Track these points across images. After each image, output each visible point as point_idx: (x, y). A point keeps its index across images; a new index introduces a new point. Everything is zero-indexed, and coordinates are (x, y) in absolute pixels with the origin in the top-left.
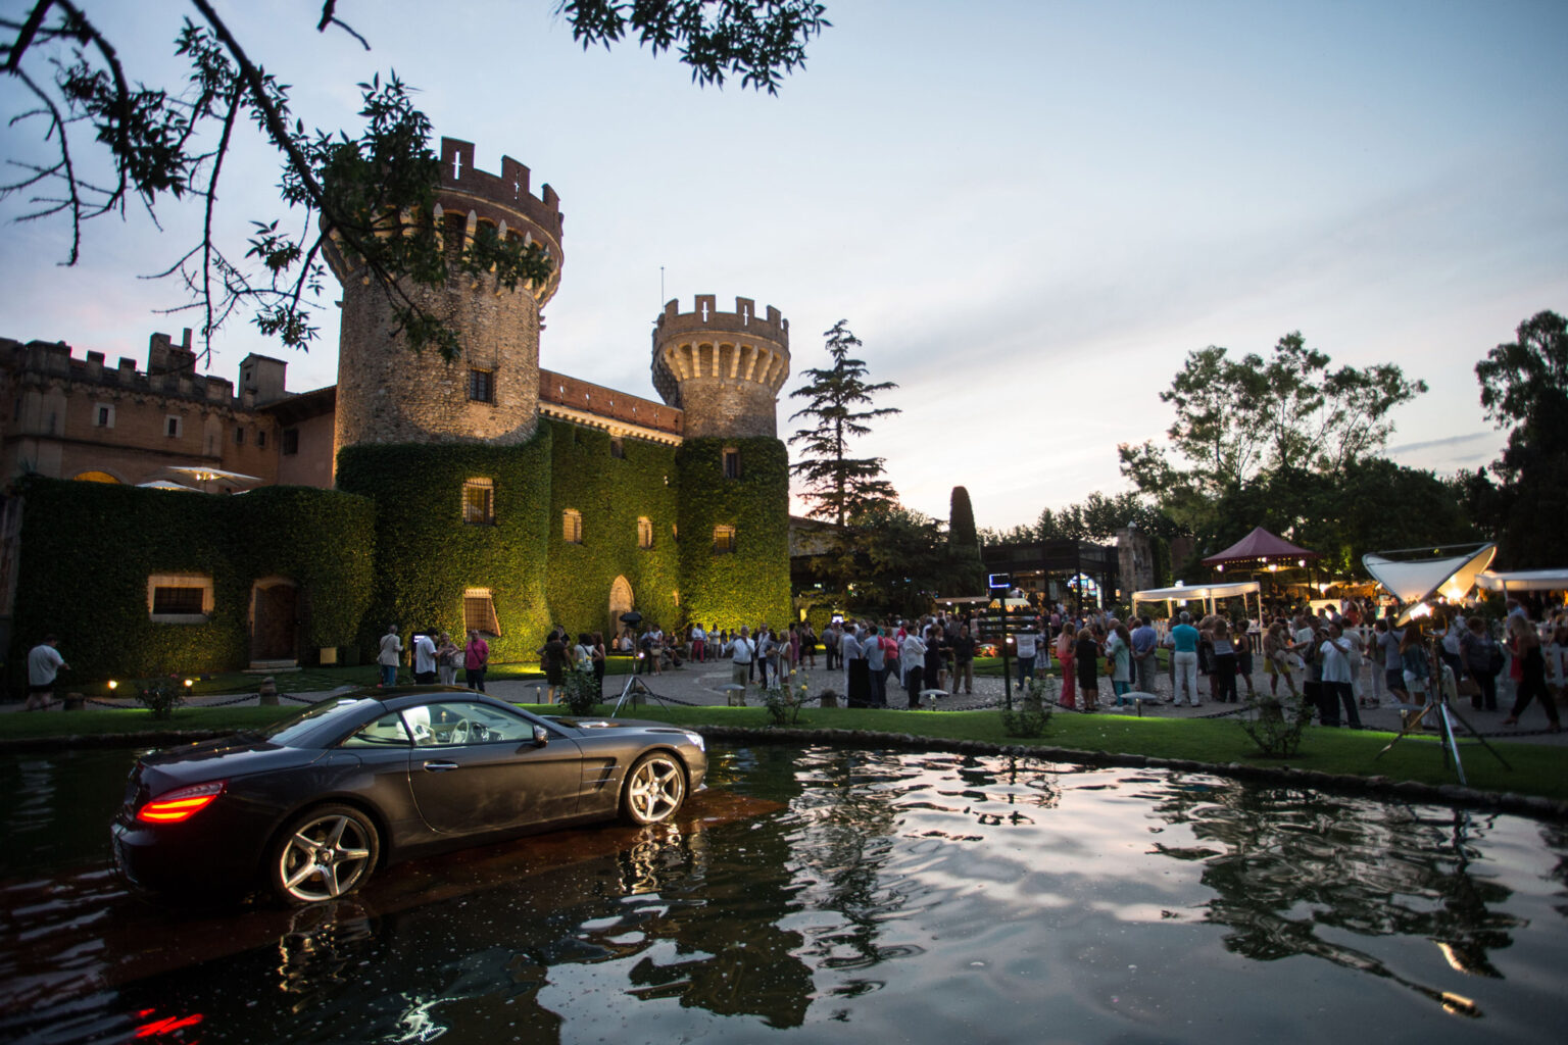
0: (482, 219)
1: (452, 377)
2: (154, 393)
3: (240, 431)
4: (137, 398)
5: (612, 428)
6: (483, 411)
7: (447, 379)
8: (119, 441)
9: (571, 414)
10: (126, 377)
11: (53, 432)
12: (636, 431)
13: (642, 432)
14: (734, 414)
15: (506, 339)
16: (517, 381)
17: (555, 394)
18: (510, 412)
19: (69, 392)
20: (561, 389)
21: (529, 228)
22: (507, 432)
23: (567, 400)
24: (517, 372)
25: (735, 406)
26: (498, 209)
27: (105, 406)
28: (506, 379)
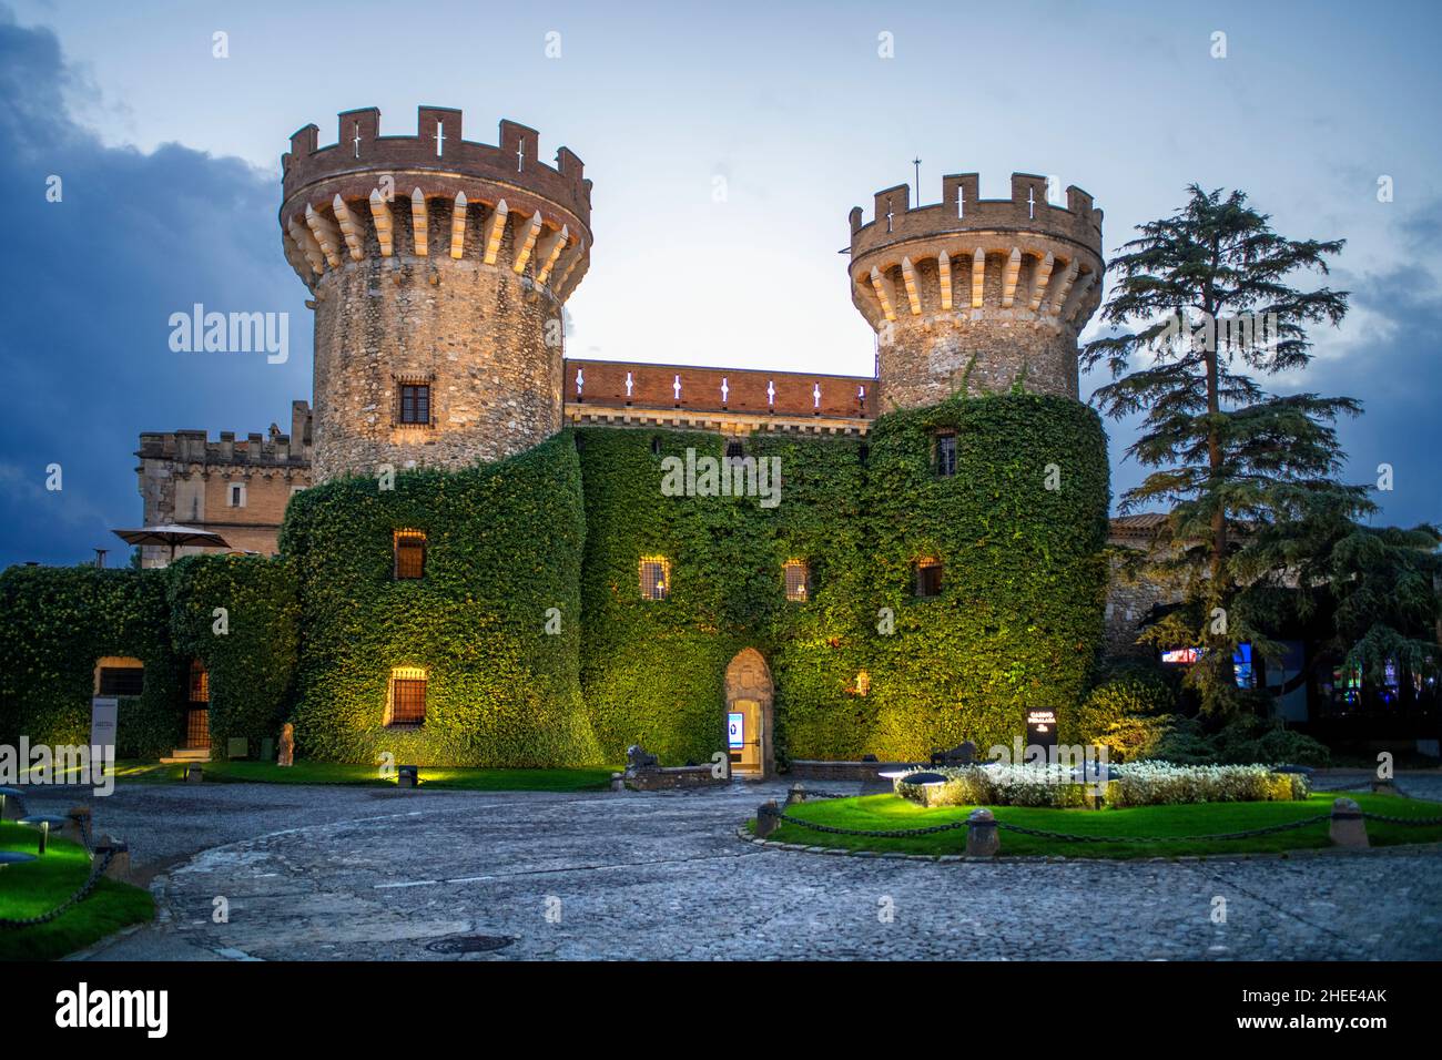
1: (377, 400)
2: (279, 466)
4: (264, 472)
5: (724, 426)
6: (415, 436)
7: (371, 403)
8: (252, 520)
9: (645, 415)
10: (254, 452)
11: (195, 517)
12: (773, 423)
13: (787, 424)
14: (949, 368)
15: (451, 336)
16: (473, 388)
17: (616, 392)
18: (460, 430)
19: (206, 476)
20: (629, 384)
21: (461, 186)
22: (455, 457)
23: (639, 397)
24: (474, 376)
25: (951, 353)
26: (410, 176)
27: (237, 485)
28: (452, 388)
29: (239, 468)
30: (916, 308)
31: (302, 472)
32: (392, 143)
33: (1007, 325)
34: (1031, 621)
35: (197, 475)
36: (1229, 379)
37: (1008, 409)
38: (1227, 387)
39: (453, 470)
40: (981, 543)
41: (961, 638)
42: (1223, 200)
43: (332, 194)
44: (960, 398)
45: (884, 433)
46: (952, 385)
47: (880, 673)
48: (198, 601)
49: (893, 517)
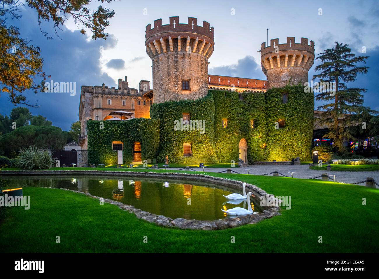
0: (182, 38)
1: (178, 84)
2: (119, 95)
3: (139, 102)
4: (116, 96)
5: (238, 90)
6: (186, 92)
7: (176, 85)
8: (113, 108)
9: (223, 88)
10: (113, 91)
11: (100, 107)
12: (248, 90)
13: (250, 90)
14: (286, 79)
15: (193, 70)
16: (197, 82)
17: (217, 82)
18: (195, 91)
19: (102, 97)
20: (219, 80)
21: (197, 36)
22: (194, 97)
23: (221, 83)
24: (198, 79)
25: (286, 76)
26: (187, 33)
27: (109, 99)
28: (194, 82)
29: (110, 95)
30: (279, 66)
31: (124, 96)
32: (183, 25)
33: (298, 71)
34: (303, 133)
35: (100, 97)
36: (340, 83)
37: (299, 89)
38: (340, 85)
39: (194, 100)
40: (294, 117)
41: (289, 137)
42: (343, 45)
43: (168, 36)
44: (288, 86)
45: (271, 93)
46: (286, 83)
47: (270, 144)
48: (140, 129)
49: (274, 111)
